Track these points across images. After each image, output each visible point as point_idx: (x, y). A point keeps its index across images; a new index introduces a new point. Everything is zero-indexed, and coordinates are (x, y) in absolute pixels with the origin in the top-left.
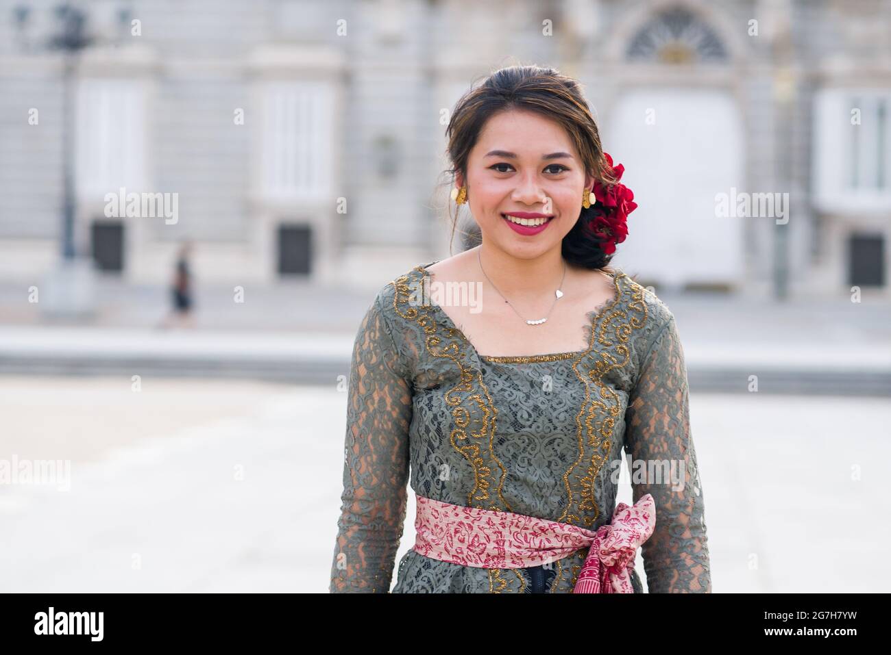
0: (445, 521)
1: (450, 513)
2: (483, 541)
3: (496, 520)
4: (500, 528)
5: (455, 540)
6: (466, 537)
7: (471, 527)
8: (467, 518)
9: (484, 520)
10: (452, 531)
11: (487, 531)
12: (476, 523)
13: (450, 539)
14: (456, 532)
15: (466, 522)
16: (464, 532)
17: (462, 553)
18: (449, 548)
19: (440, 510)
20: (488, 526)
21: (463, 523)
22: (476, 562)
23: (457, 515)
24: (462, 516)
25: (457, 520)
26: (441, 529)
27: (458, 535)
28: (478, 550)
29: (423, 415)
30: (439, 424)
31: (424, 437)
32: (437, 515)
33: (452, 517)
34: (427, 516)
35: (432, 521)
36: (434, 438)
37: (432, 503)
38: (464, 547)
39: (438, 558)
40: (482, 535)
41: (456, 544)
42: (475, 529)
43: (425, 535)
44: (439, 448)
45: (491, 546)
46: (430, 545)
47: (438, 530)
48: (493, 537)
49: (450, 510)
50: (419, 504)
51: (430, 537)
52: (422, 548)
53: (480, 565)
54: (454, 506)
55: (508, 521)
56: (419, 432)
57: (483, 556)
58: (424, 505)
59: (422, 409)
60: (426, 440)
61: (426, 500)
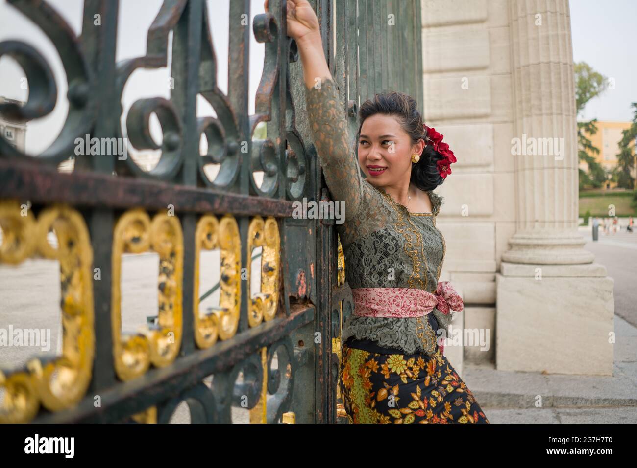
0: (387, 297)
2: (408, 304)
3: (415, 293)
4: (416, 297)
5: (394, 305)
6: (400, 303)
7: (402, 298)
8: (400, 293)
9: (409, 293)
10: (392, 301)
11: (410, 299)
12: (405, 295)
13: (390, 305)
14: (394, 301)
15: (399, 295)
16: (399, 300)
17: (398, 311)
18: (390, 310)
19: (382, 292)
20: (411, 296)
21: (398, 297)
22: (405, 316)
23: (394, 293)
24: (397, 293)
25: (395, 295)
26: (385, 301)
27: (395, 303)
28: (406, 309)
29: (383, 238)
30: (397, 241)
31: (381, 250)
32: (380, 295)
33: (391, 294)
34: (372, 297)
35: (377, 298)
36: (391, 249)
37: (377, 289)
38: (399, 308)
39: (383, 316)
40: (408, 301)
41: (395, 307)
42: (405, 298)
43: (372, 306)
44: (393, 254)
45: (412, 306)
46: (377, 311)
47: (382, 302)
48: (413, 302)
49: (390, 291)
50: (365, 292)
51: (376, 307)
52: (370, 314)
53: (408, 316)
54: (392, 288)
55: (419, 293)
56: (375, 248)
57: (408, 312)
58: (370, 292)
59: (382, 236)
60: (381, 252)
61: (372, 289)
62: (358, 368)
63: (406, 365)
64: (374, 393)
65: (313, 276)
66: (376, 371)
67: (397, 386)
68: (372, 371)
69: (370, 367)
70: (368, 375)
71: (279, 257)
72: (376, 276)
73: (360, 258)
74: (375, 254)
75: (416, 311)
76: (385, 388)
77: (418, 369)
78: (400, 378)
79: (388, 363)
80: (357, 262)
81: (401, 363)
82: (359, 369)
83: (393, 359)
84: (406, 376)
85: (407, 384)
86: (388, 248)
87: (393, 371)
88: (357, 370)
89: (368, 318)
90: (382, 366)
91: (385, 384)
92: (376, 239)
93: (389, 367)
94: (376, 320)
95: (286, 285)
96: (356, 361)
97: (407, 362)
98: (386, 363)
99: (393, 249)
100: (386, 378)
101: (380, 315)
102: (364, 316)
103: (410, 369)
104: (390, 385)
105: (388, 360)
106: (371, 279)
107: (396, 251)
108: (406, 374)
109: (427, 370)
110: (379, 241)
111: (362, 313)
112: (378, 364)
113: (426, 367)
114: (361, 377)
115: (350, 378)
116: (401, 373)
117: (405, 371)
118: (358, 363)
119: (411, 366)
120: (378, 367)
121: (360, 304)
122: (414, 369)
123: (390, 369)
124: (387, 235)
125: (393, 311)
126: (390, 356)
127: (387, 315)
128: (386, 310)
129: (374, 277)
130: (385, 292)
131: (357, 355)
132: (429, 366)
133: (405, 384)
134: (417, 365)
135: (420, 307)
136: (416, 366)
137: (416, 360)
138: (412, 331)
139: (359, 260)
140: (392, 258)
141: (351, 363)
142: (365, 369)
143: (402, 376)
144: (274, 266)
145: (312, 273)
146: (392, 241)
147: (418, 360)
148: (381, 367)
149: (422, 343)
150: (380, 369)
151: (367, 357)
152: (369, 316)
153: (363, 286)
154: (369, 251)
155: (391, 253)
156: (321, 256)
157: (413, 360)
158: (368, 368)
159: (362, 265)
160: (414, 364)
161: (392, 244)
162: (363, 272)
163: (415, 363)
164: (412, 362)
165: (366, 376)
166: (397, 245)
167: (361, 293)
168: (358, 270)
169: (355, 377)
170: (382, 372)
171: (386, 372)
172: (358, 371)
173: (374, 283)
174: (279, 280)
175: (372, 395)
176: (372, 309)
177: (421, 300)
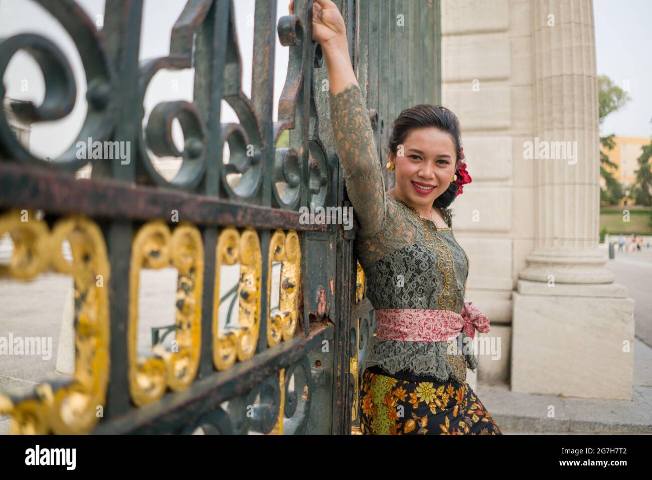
0: (417, 319)
1: (420, 314)
2: (439, 327)
3: (446, 315)
4: (447, 319)
5: (425, 328)
6: (431, 326)
7: (433, 320)
8: (431, 315)
9: (440, 316)
10: (422, 324)
11: (441, 321)
12: (436, 318)
13: (421, 328)
14: (425, 324)
15: (431, 317)
16: (430, 323)
17: (429, 335)
18: (421, 334)
19: (413, 314)
20: (441, 319)
21: (429, 319)
22: (436, 339)
23: (425, 315)
24: (428, 315)
25: (425, 317)
26: (415, 324)
27: (426, 326)
28: (437, 332)
29: (414, 255)
30: (429, 257)
31: (413, 267)
32: (411, 317)
33: (422, 316)
34: (402, 319)
35: (407, 321)
36: (424, 265)
37: (407, 311)
38: (430, 332)
39: (414, 341)
40: (438, 324)
41: (425, 331)
42: (436, 321)
43: (402, 329)
44: (426, 271)
45: (443, 329)
46: (406, 335)
47: (412, 325)
48: (443, 324)
49: (421, 313)
50: (393, 314)
51: (406, 330)
52: (399, 337)
53: (439, 340)
54: (423, 310)
55: (450, 315)
56: (406, 266)
57: (439, 336)
58: (399, 314)
59: (412, 252)
60: (413, 269)
61: (402, 310)
62: (383, 396)
63: (435, 393)
64: (401, 424)
65: (332, 293)
66: (404, 401)
67: (426, 417)
68: (399, 400)
69: (398, 395)
70: (394, 405)
71: (300, 273)
72: (407, 296)
73: (389, 277)
74: (406, 272)
75: (447, 334)
76: (413, 419)
77: (448, 397)
78: (429, 409)
79: (417, 392)
80: (385, 281)
81: (430, 391)
82: (385, 397)
83: (422, 387)
84: (435, 406)
85: (437, 414)
86: (421, 265)
87: (421, 400)
88: (383, 398)
89: (395, 342)
90: (411, 395)
91: (413, 414)
92: (406, 256)
93: (418, 396)
94: (405, 344)
95: (306, 302)
96: (382, 388)
97: (437, 390)
98: (415, 391)
99: (426, 265)
100: (414, 408)
101: (410, 339)
102: (391, 340)
103: (440, 397)
104: (418, 416)
105: (417, 388)
106: (401, 300)
107: (429, 268)
108: (435, 404)
109: (456, 398)
110: (410, 258)
111: (389, 336)
112: (406, 393)
113: (455, 395)
114: (387, 406)
115: (373, 406)
116: (430, 403)
117: (434, 400)
118: (384, 391)
119: (441, 394)
120: (406, 396)
121: (387, 326)
122: (443, 398)
123: (419, 399)
124: (418, 252)
125: (423, 335)
126: (420, 384)
127: (418, 339)
128: (417, 333)
129: (404, 297)
130: (416, 314)
131: (383, 382)
132: (458, 395)
133: (434, 415)
134: (447, 393)
135: (450, 330)
136: (445, 395)
137: (446, 387)
138: (444, 357)
139: (388, 279)
140: (425, 276)
141: (375, 390)
142: (392, 398)
143: (431, 406)
144: (294, 282)
145: (332, 290)
146: (424, 257)
147: (447, 388)
148: (409, 396)
149: (454, 369)
150: (409, 398)
151: (394, 385)
152: (397, 339)
153: (391, 306)
154: (399, 268)
155: (424, 270)
156: (341, 272)
157: (443, 387)
158: (395, 396)
159: (392, 285)
160: (444, 393)
161: (425, 260)
162: (394, 292)
163: (445, 391)
164: (441, 390)
165: (392, 405)
166: (429, 261)
167: (389, 315)
168: (386, 289)
169: (380, 406)
170: (410, 401)
171: (414, 402)
172: (383, 400)
173: (405, 304)
174: (299, 297)
175: (399, 427)
176: (401, 332)
177: (451, 322)
